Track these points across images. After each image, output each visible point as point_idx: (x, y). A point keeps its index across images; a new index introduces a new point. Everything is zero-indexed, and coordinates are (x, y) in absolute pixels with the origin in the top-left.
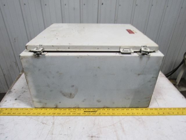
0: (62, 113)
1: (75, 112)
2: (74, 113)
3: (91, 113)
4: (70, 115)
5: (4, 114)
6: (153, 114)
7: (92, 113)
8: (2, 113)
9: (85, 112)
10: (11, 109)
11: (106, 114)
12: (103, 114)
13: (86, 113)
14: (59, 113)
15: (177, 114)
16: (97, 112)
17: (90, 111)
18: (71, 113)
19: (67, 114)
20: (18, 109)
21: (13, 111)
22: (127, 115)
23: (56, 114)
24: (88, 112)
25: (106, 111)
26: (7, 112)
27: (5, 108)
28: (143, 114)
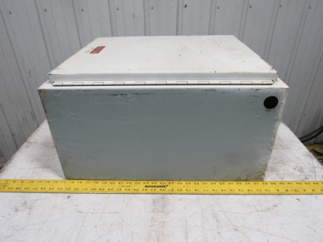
0: (106, 190)
1: (130, 188)
2: (128, 188)
4: (121, 191)
5: (10, 190)
6: (268, 192)
8: (6, 189)
10: (22, 182)
11: (184, 191)
12: (178, 190)
13: (148, 188)
14: (102, 188)
15: (312, 192)
16: (168, 188)
17: (155, 185)
18: (123, 189)
20: (33, 182)
21: (26, 185)
24: (152, 186)
25: (184, 186)
26: (15, 186)
27: (13, 180)
28: (250, 192)
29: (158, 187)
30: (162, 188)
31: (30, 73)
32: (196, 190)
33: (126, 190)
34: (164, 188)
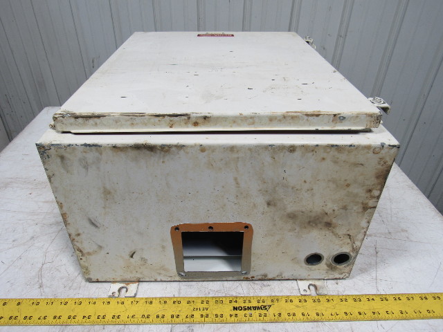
0: (168, 317)
1: (208, 312)
3: (252, 312)
7: (258, 312)
9: (235, 308)
10: (19, 304)
11: (299, 315)
12: (289, 315)
13: (238, 312)
14: (161, 314)
16: (271, 311)
17: (250, 305)
18: (197, 314)
19: (183, 316)
20: (38, 303)
21: (26, 310)
22: (359, 316)
23: (151, 319)
24: (245, 309)
25: (297, 306)
26: (6, 312)
28: (404, 315)
29: (255, 308)
30: (263, 312)
31: (93, 62)
32: (318, 314)
33: (202, 316)
34: (265, 312)
